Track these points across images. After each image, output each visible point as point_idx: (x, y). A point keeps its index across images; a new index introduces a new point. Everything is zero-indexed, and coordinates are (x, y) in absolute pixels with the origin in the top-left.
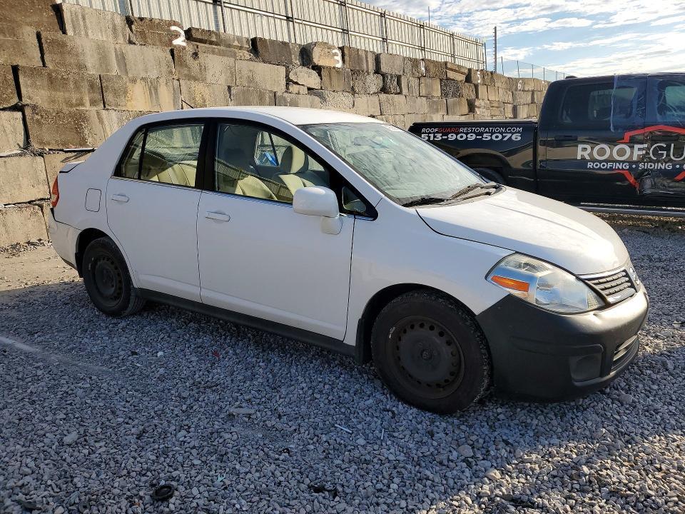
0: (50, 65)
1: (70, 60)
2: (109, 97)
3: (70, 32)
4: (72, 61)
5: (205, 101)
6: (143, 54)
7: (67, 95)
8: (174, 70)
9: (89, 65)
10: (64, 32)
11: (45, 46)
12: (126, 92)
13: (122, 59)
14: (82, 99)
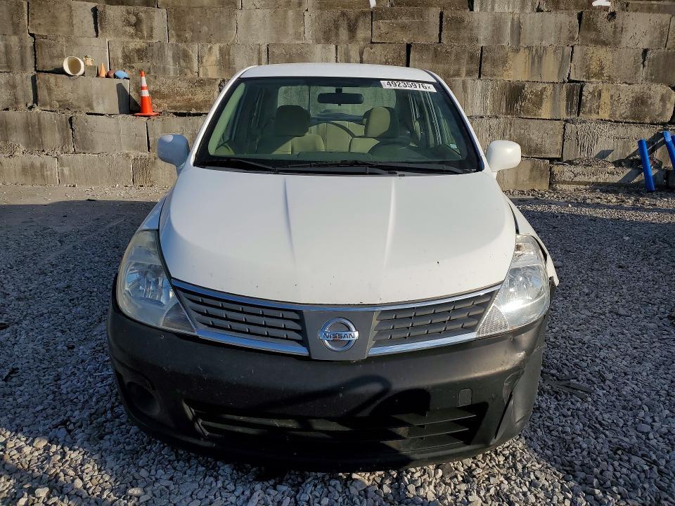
0: (444, 41)
1: (465, 34)
2: (487, 67)
3: (477, 9)
4: (466, 35)
5: (602, 69)
6: (542, 21)
7: (447, 67)
8: (577, 36)
9: (481, 38)
10: (472, 9)
11: (444, 23)
12: (505, 62)
13: (518, 29)
14: (459, 70)
